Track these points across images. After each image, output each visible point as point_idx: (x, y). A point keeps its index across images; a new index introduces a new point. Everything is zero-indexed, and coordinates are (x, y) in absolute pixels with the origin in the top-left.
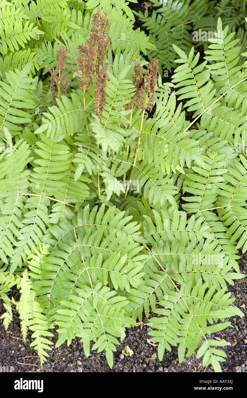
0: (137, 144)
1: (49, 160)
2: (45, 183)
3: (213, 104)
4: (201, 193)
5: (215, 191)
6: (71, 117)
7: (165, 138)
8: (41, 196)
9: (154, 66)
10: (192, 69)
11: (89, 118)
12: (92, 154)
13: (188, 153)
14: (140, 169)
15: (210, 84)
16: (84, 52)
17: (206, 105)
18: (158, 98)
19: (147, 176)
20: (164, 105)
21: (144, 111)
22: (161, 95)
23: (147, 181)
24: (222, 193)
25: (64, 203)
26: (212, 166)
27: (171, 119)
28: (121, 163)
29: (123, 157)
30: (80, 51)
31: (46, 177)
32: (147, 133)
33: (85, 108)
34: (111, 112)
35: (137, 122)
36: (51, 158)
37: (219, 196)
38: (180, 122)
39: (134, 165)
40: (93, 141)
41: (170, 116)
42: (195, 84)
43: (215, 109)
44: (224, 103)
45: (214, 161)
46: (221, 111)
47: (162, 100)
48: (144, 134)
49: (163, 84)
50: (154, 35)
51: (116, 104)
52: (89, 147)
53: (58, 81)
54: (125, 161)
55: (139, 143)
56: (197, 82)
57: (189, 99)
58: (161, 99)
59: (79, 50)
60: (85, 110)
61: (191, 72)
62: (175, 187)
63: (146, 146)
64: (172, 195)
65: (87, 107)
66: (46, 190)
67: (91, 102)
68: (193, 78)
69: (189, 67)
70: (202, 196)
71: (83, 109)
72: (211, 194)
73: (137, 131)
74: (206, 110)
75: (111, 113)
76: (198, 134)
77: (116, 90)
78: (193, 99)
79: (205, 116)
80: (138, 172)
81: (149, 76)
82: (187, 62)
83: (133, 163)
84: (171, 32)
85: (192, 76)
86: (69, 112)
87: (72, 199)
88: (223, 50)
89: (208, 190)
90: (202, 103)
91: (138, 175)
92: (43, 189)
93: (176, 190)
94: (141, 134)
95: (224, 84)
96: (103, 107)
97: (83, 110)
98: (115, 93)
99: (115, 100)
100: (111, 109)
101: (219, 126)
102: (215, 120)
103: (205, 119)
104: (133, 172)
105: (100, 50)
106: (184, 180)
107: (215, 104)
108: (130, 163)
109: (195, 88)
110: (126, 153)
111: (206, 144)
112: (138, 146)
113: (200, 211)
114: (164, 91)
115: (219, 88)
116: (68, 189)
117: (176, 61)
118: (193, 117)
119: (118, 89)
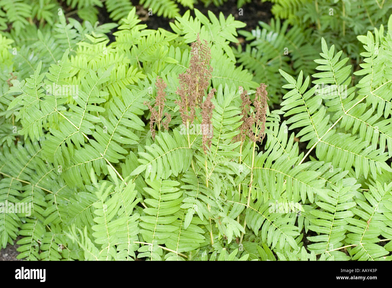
0: (250, 182)
1: (159, 200)
2: (155, 228)
3: (328, 131)
4: (328, 231)
5: (343, 227)
6: (174, 155)
7: (281, 171)
8: (152, 245)
9: (263, 91)
10: (302, 95)
11: (195, 156)
12: (201, 197)
13: (309, 186)
14: (255, 210)
15: (323, 110)
16: (185, 81)
17: (320, 133)
18: (268, 128)
19: (264, 217)
20: (276, 136)
21: (255, 143)
22: (271, 125)
23: (264, 222)
24: (352, 229)
25: (176, 252)
26: (338, 200)
27: (284, 152)
28: (233, 204)
29: (235, 197)
30: (181, 81)
31: (157, 221)
32: (260, 168)
33: (190, 145)
34: (219, 145)
35: (248, 156)
36: (161, 197)
37: (347, 233)
38: (294, 155)
39: (248, 206)
40: (201, 182)
41: (283, 148)
42: (307, 111)
43: (330, 137)
44: (339, 129)
45: (340, 195)
46: (337, 138)
47: (273, 130)
48: (256, 169)
49: (271, 113)
50: (251, 70)
51: (223, 136)
52: (198, 189)
53: (158, 118)
54: (237, 202)
55: (252, 180)
56: (308, 108)
57: (302, 128)
58: (271, 128)
59: (180, 79)
60: (190, 147)
61: (302, 98)
62: (296, 228)
63: (260, 182)
64: (293, 237)
65: (192, 144)
66: (157, 237)
67: (196, 138)
68: (304, 105)
69: (299, 93)
70: (329, 235)
71: (187, 146)
72: (339, 231)
73: (249, 167)
74: (321, 139)
75: (218, 147)
76: (314, 165)
77: (222, 119)
78: (305, 128)
79: (320, 145)
80: (253, 213)
81: (258, 102)
82: (296, 87)
83: (247, 204)
84: (269, 66)
85: (302, 102)
86: (172, 150)
87: (184, 247)
88: (332, 71)
89: (335, 228)
90: (316, 131)
91: (253, 216)
92: (154, 236)
93: (297, 231)
94: (254, 169)
95: (337, 109)
96: (210, 141)
97: (187, 148)
98: (221, 122)
99: (222, 131)
100: (218, 143)
101: (337, 155)
102: (332, 149)
103: (321, 148)
104: (247, 213)
105: (202, 81)
106: (305, 218)
107: (330, 131)
108: (243, 204)
109: (307, 115)
110: (238, 193)
111: (325, 176)
112: (251, 184)
113: (328, 252)
114: (273, 119)
115: (333, 113)
116: (181, 235)
117: (285, 87)
118: (307, 148)
119: (224, 119)
